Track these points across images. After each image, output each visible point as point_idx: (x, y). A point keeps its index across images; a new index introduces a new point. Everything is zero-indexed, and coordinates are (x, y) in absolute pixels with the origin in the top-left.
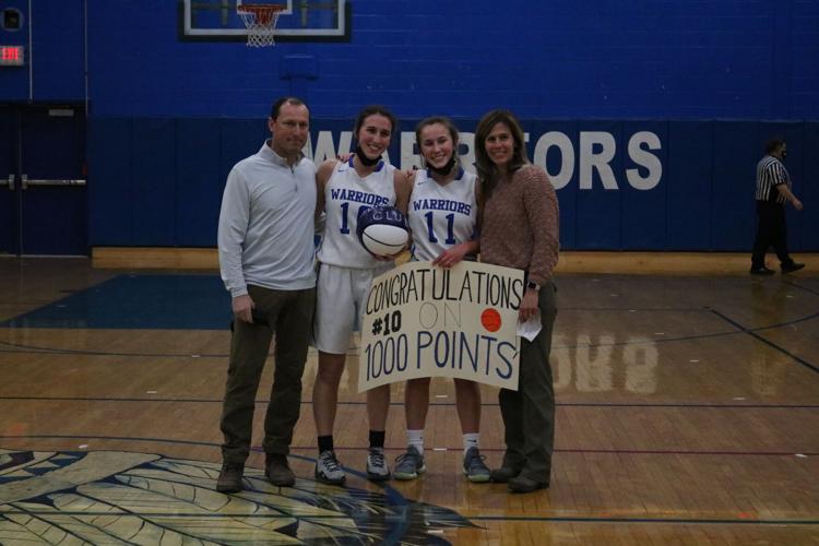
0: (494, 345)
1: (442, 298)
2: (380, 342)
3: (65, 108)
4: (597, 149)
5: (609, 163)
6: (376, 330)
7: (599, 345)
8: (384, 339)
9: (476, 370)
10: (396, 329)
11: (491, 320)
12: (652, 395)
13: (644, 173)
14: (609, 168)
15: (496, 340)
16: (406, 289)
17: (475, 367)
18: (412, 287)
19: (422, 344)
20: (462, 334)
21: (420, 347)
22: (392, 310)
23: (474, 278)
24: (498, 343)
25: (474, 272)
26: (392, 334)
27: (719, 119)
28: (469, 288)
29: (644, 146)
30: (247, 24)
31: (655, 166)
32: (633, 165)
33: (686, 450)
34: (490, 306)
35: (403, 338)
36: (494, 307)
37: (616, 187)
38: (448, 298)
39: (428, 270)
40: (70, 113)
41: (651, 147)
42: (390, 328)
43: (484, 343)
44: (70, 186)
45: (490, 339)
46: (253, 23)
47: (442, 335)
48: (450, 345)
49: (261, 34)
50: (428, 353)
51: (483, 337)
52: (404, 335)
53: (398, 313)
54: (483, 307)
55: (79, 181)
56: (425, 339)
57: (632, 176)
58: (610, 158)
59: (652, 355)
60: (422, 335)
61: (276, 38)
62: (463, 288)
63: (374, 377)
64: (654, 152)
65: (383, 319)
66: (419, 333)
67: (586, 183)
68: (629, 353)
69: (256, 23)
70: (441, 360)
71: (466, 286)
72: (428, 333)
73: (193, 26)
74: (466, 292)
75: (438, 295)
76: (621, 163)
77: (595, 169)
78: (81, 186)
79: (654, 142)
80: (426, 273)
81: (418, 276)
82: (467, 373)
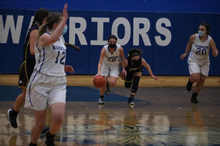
4: (142, 26)
5: (147, 33)
13: (163, 38)
27: (197, 12)
29: (163, 25)
31: (168, 34)
32: (158, 34)
37: (150, 45)
41: (167, 26)
58: (147, 31)
67: (136, 43)
76: (153, 33)
77: (140, 36)
79: (168, 23)
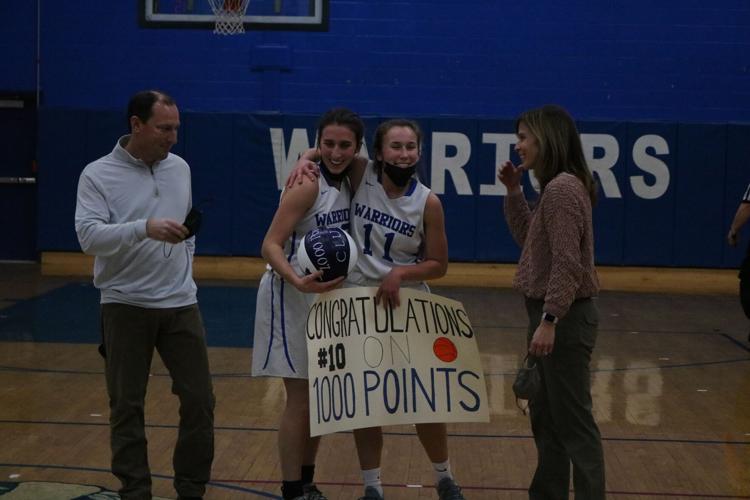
0: (453, 376)
1: (386, 330)
2: (326, 378)
3: (14, 99)
4: (599, 153)
5: (612, 169)
6: (322, 363)
7: (598, 370)
8: (331, 375)
9: (434, 410)
10: (341, 366)
11: (445, 350)
12: (654, 428)
13: (650, 180)
14: (612, 174)
15: (454, 370)
16: (347, 320)
17: (433, 406)
18: (353, 318)
19: (369, 386)
20: (413, 371)
21: (367, 390)
22: (334, 341)
23: (417, 306)
24: (458, 372)
25: (416, 300)
26: (337, 371)
28: (415, 317)
29: (650, 151)
30: (214, 9)
31: (662, 172)
32: (638, 172)
33: (691, 493)
34: (441, 335)
35: (348, 377)
36: (444, 336)
37: (619, 196)
38: (393, 330)
39: (368, 298)
40: (19, 104)
41: (658, 152)
42: (335, 363)
43: (440, 377)
44: (19, 185)
45: (447, 371)
46: (221, 9)
47: (391, 375)
48: (401, 385)
49: (229, 21)
50: (376, 396)
51: (438, 370)
52: (349, 374)
53: (340, 346)
54: (434, 336)
55: (28, 179)
56: (372, 380)
57: (637, 184)
58: (613, 163)
59: (656, 383)
60: (368, 375)
61: (247, 26)
62: (408, 317)
63: (326, 421)
64: (662, 157)
65: (327, 350)
66: (365, 373)
68: (630, 379)
69: (225, 8)
70: (392, 405)
71: (411, 315)
72: (373, 373)
73: (154, 12)
74: (412, 321)
75: (382, 327)
76: (625, 169)
78: (30, 185)
79: (661, 146)
80: (365, 301)
81: (358, 305)
82: (425, 416)
